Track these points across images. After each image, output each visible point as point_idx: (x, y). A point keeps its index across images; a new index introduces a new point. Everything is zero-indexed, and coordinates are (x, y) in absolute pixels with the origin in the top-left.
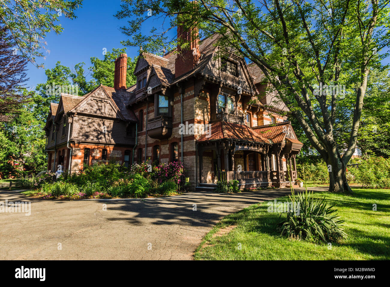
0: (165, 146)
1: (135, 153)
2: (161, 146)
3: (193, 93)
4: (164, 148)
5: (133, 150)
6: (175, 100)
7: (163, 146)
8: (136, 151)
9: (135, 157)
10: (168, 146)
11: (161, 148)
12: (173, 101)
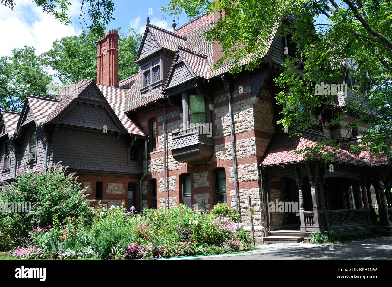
0: (202, 174)
1: (145, 187)
2: (194, 174)
3: (250, 91)
4: (198, 178)
5: (141, 183)
6: (215, 102)
7: (197, 174)
8: (146, 183)
9: (144, 192)
10: (207, 174)
11: (194, 177)
12: (213, 103)
